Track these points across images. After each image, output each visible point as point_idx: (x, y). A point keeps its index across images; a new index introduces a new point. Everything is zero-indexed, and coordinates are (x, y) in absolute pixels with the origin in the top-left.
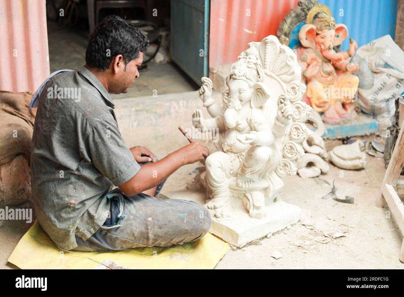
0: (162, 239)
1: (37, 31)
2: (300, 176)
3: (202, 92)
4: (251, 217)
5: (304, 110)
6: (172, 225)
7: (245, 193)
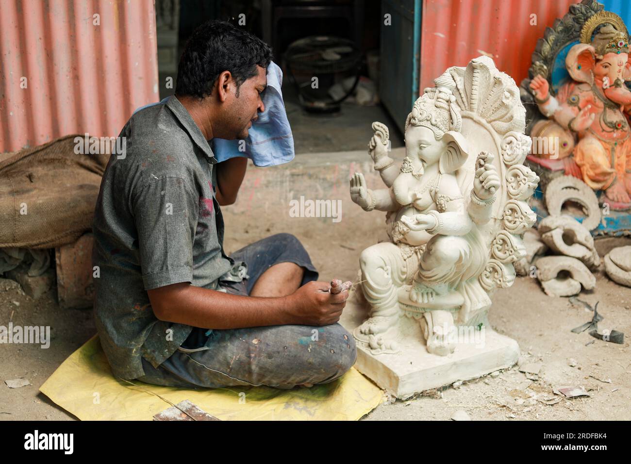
0: (273, 374)
1: (140, 47)
2: (545, 293)
3: (372, 146)
4: (428, 352)
5: (525, 180)
6: (288, 353)
7: (423, 311)
